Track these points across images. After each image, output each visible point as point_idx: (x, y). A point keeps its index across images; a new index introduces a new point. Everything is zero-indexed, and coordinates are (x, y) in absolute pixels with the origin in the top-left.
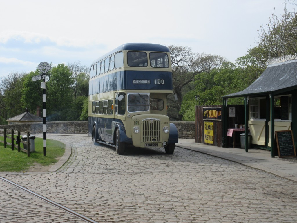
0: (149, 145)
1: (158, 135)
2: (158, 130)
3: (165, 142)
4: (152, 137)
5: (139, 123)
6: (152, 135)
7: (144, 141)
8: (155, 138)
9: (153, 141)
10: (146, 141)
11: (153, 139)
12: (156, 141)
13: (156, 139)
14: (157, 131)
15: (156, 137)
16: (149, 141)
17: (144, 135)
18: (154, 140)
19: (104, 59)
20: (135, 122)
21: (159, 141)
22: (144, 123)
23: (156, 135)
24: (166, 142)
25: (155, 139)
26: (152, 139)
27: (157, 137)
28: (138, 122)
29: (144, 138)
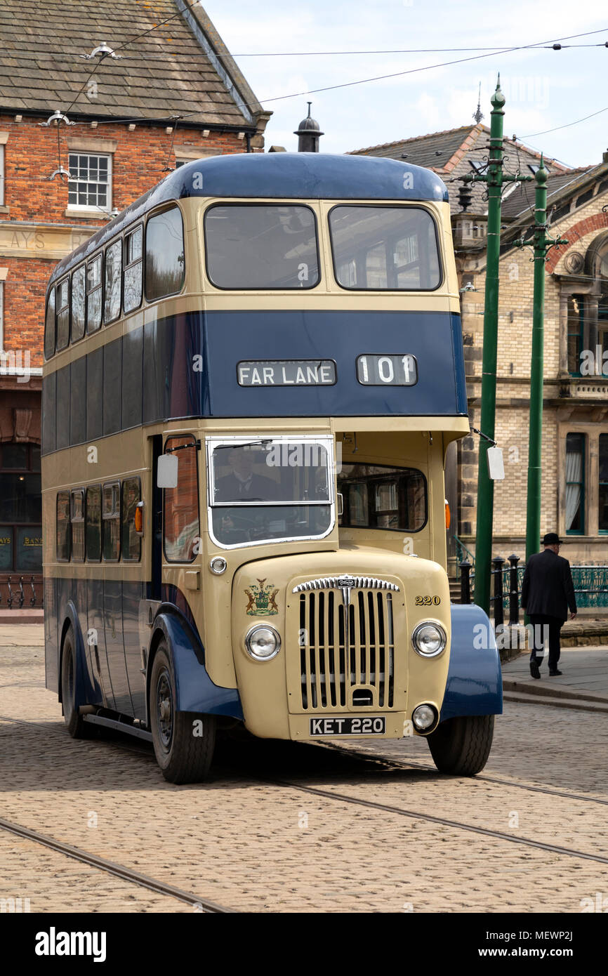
0: (334, 727)
1: (382, 670)
2: (382, 642)
3: (426, 709)
4: (353, 683)
5: (275, 606)
6: (353, 670)
7: (305, 706)
8: (367, 686)
9: (355, 703)
10: (315, 705)
11: (357, 693)
12: (376, 706)
13: (375, 690)
14: (378, 646)
15: (373, 683)
16: (334, 703)
17: (303, 671)
18: (363, 696)
19: (103, 248)
20: (251, 600)
21: (391, 704)
22: (303, 605)
23: (373, 670)
24: (431, 712)
25: (367, 693)
26: (350, 690)
27: (382, 684)
28: (273, 600)
29: (304, 686)
